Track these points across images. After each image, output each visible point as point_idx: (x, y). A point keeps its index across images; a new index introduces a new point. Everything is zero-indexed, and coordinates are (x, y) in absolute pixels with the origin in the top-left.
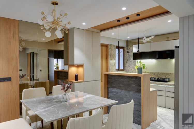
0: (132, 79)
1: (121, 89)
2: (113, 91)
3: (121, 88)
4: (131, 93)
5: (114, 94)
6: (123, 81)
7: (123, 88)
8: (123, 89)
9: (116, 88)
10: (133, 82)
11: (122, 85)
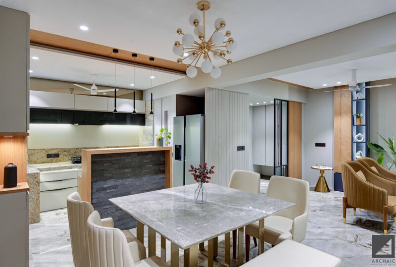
0: (147, 156)
1: (125, 178)
2: (105, 186)
3: (125, 176)
4: (145, 179)
5: (108, 191)
6: (130, 162)
7: (129, 175)
8: (129, 177)
9: (114, 178)
10: (148, 161)
11: (127, 170)
